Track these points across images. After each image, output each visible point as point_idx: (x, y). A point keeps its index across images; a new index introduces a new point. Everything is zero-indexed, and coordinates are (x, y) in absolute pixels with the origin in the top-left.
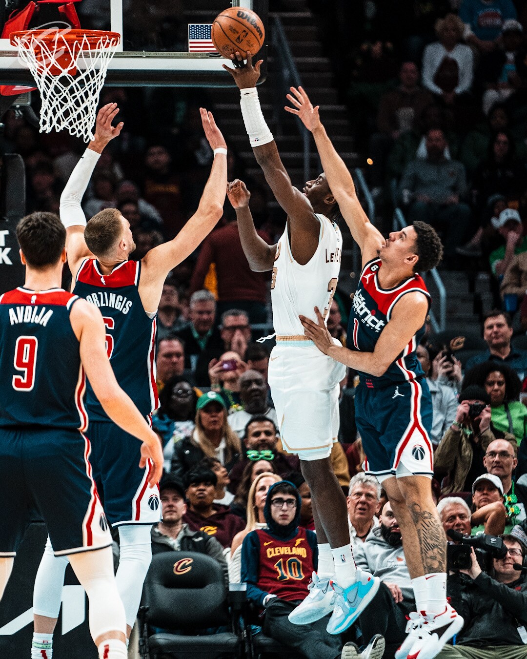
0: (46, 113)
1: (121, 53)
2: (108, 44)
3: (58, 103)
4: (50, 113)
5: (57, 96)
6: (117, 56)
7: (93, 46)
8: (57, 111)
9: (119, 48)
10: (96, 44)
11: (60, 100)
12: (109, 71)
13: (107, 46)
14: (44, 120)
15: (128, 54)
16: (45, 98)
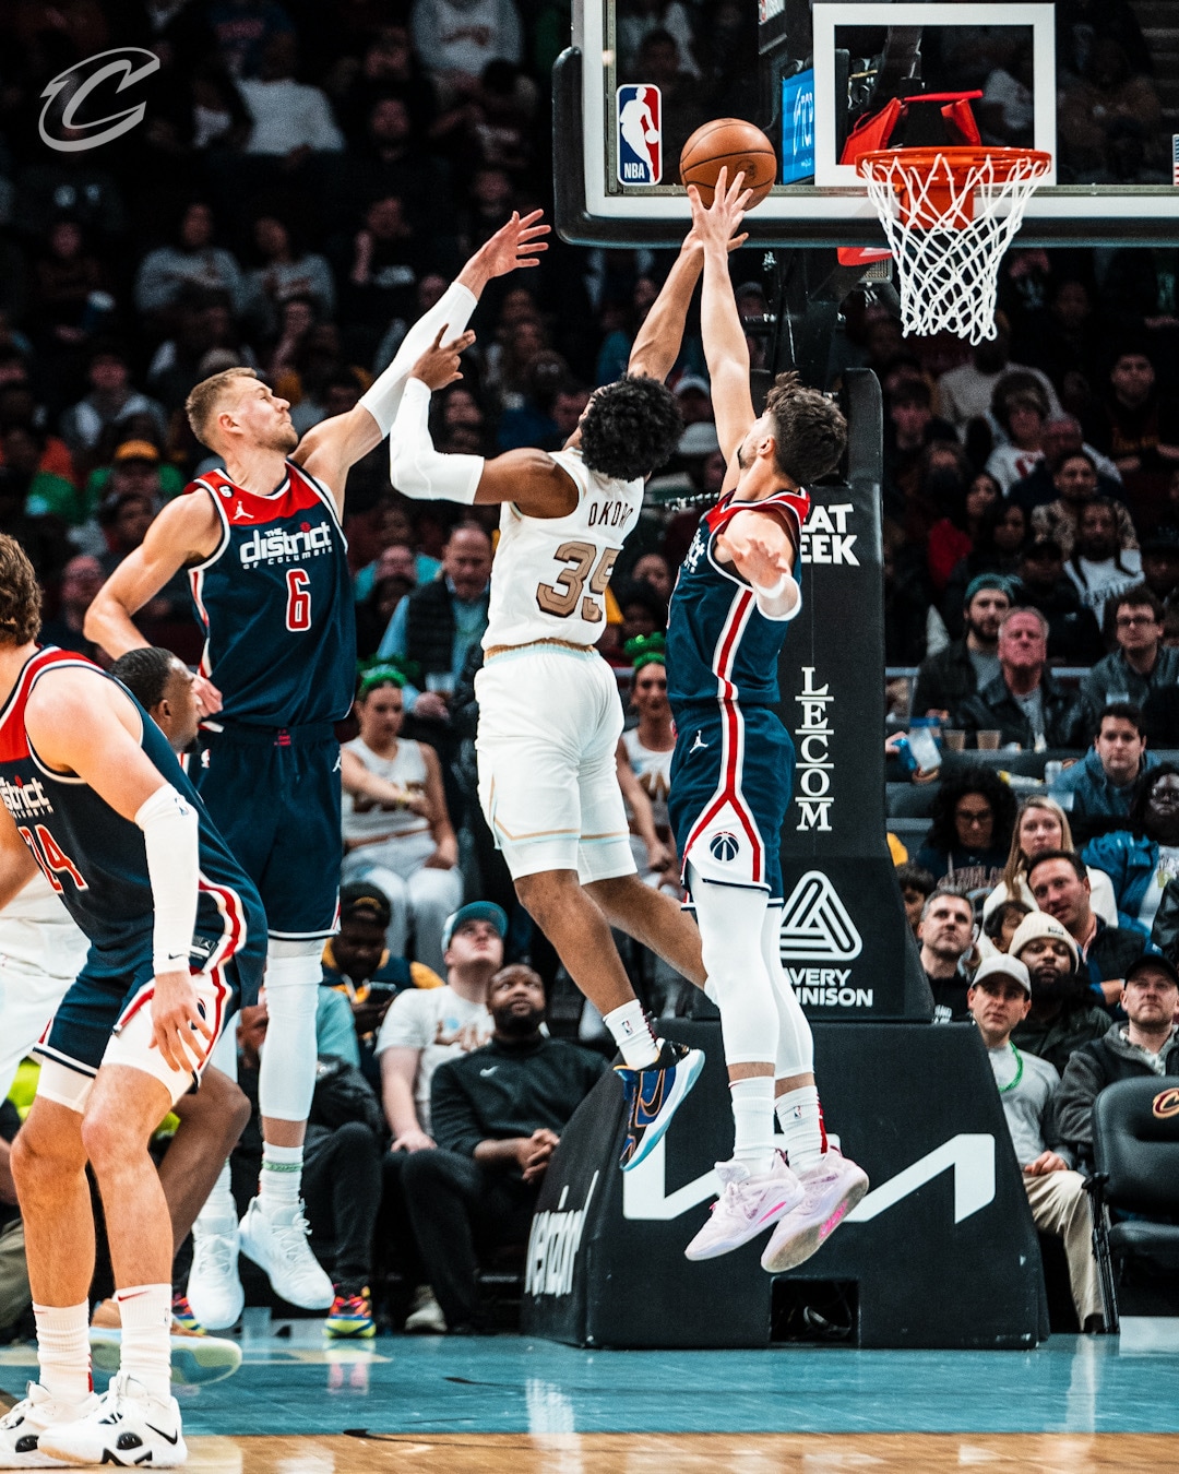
0: (912, 301)
1: (1053, 189)
2: (1029, 172)
3: (930, 281)
4: (919, 301)
5: (931, 267)
6: (1041, 192)
7: (1001, 175)
8: (931, 295)
9: (1049, 178)
10: (1008, 172)
11: (935, 274)
12: (1025, 220)
13: (1027, 176)
14: (909, 314)
15: (1064, 189)
16: (908, 272)
